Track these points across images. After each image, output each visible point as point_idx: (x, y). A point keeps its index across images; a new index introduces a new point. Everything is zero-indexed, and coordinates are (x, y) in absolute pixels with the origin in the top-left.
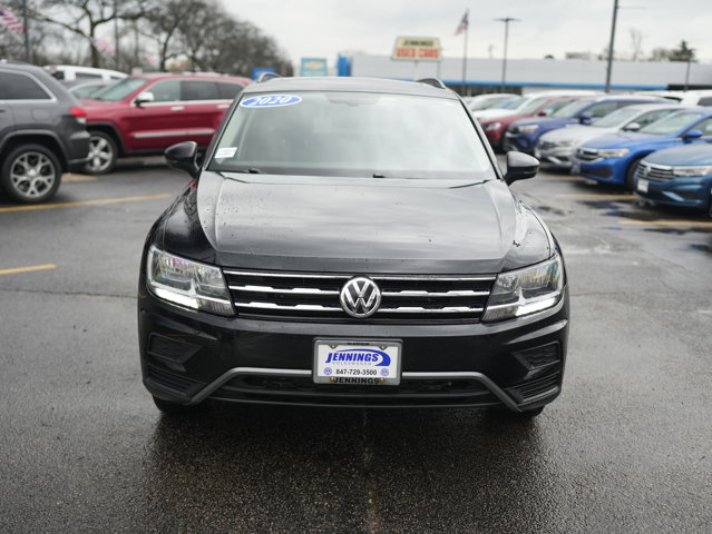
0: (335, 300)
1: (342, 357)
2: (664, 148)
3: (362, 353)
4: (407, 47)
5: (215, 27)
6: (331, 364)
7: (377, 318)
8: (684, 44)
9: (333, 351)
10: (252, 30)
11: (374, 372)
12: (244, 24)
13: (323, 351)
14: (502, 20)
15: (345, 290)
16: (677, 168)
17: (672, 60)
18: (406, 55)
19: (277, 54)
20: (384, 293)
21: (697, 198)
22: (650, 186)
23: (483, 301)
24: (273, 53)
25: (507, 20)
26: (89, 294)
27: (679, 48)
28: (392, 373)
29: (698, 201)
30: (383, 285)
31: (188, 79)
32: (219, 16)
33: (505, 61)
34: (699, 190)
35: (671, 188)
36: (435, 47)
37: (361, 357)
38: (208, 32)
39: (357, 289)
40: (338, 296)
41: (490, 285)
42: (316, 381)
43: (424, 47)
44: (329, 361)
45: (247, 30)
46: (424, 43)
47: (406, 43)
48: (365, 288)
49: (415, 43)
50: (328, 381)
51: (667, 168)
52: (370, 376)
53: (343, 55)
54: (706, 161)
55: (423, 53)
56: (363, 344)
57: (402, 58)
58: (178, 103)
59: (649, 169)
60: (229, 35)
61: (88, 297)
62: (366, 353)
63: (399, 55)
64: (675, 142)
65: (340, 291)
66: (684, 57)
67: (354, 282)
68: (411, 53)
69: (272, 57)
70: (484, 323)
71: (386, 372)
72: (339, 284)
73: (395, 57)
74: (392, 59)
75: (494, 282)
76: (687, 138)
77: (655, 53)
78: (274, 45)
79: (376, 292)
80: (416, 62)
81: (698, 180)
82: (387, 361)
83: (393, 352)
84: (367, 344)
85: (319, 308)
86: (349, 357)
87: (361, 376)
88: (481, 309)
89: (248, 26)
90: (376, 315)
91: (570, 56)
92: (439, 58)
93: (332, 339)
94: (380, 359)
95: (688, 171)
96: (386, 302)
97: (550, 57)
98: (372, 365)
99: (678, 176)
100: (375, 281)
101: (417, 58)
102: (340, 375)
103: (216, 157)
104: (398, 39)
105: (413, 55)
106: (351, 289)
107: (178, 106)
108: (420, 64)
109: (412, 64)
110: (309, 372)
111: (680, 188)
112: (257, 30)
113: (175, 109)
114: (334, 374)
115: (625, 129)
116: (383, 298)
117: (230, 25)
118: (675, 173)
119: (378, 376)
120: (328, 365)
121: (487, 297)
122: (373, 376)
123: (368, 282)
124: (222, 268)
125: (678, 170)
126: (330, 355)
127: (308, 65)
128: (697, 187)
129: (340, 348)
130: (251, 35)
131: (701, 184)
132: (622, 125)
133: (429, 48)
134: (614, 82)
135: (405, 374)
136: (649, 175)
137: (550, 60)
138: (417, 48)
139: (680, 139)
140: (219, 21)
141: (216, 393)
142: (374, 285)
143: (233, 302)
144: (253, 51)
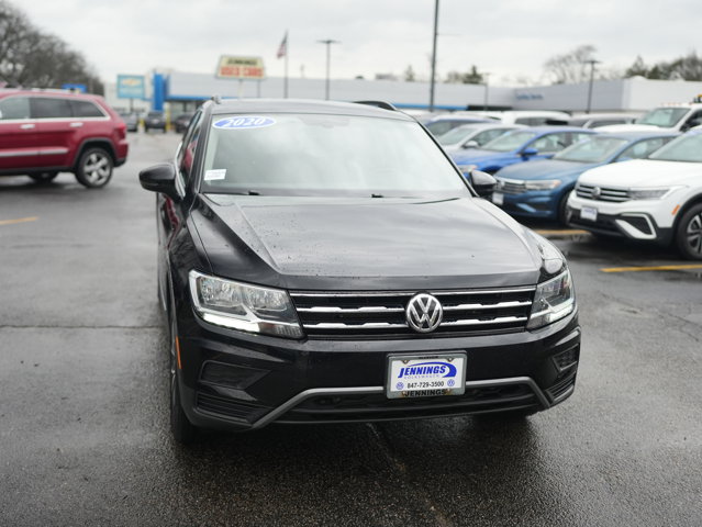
0: (401, 317)
1: (413, 371)
2: (510, 164)
3: (430, 366)
4: (231, 66)
5: (19, 40)
6: (403, 379)
7: (441, 332)
8: (474, 69)
9: (405, 366)
10: (58, 45)
11: (441, 384)
12: (48, 38)
13: (396, 366)
14: (324, 42)
15: (411, 306)
16: (528, 182)
17: (465, 82)
18: (230, 73)
19: (87, 70)
20: (445, 308)
21: (548, 209)
22: (505, 200)
23: (526, 311)
24: (81, 68)
25: (329, 42)
26: (14, 326)
27: (470, 72)
28: (457, 383)
29: (548, 212)
30: (443, 300)
31: (36, 96)
32: (23, 28)
33: (328, 82)
34: (549, 202)
35: (523, 200)
36: (259, 66)
37: (430, 370)
38: (10, 45)
39: (421, 304)
40: (404, 313)
41: (530, 296)
42: (389, 396)
43: (248, 66)
44: (401, 376)
45: (53, 45)
46: (248, 62)
47: (230, 62)
48: (429, 304)
49: (238, 62)
50: (400, 396)
51: (520, 182)
52: (438, 388)
53: (159, 72)
54: (554, 176)
55: (247, 72)
56: (433, 358)
57: (226, 76)
58: (27, 120)
59: (503, 184)
60: (35, 48)
61: (15, 329)
62: (434, 366)
63: (223, 73)
64: (515, 158)
65: (405, 307)
66: (475, 80)
67: (418, 298)
68: (235, 72)
69: (80, 72)
70: (530, 330)
71: (451, 382)
72: (404, 301)
73: (219, 75)
74: (216, 77)
75: (533, 292)
76: (525, 155)
77: (450, 76)
78: (83, 61)
79: (438, 306)
80: (241, 80)
81: (547, 193)
82: (453, 372)
83: (459, 363)
84: (437, 357)
85: (385, 325)
86: (420, 371)
87: (430, 388)
88: (525, 318)
89: (54, 40)
90: (440, 329)
91: (380, 77)
92: (263, 77)
93: (404, 354)
94: (447, 370)
95: (537, 185)
96: (448, 316)
97: (360, 77)
98: (439, 377)
99: (530, 190)
100: (436, 296)
101: (241, 76)
102: (411, 389)
103: (205, 179)
104: (222, 57)
105: (238, 74)
106: (416, 304)
107: (27, 124)
108: (245, 83)
109: (237, 82)
110: (381, 388)
111: (531, 200)
112: (63, 45)
113: (25, 127)
114: (406, 389)
115: (465, 147)
116: (444, 311)
117: (34, 38)
118: (528, 187)
119: (446, 386)
120: (401, 380)
121: (529, 306)
122: (441, 388)
123: (431, 298)
124: (288, 290)
125: (530, 184)
126: (403, 370)
127: (124, 82)
128: (547, 199)
129: (412, 362)
130: (57, 50)
131: (551, 196)
132: (461, 143)
133: (252, 67)
134: (438, 102)
135: (469, 383)
136: (503, 188)
137: (360, 80)
138: (242, 67)
139: (519, 156)
140: (22, 34)
141: (283, 416)
142: (436, 300)
143: (301, 325)
144: (59, 66)
